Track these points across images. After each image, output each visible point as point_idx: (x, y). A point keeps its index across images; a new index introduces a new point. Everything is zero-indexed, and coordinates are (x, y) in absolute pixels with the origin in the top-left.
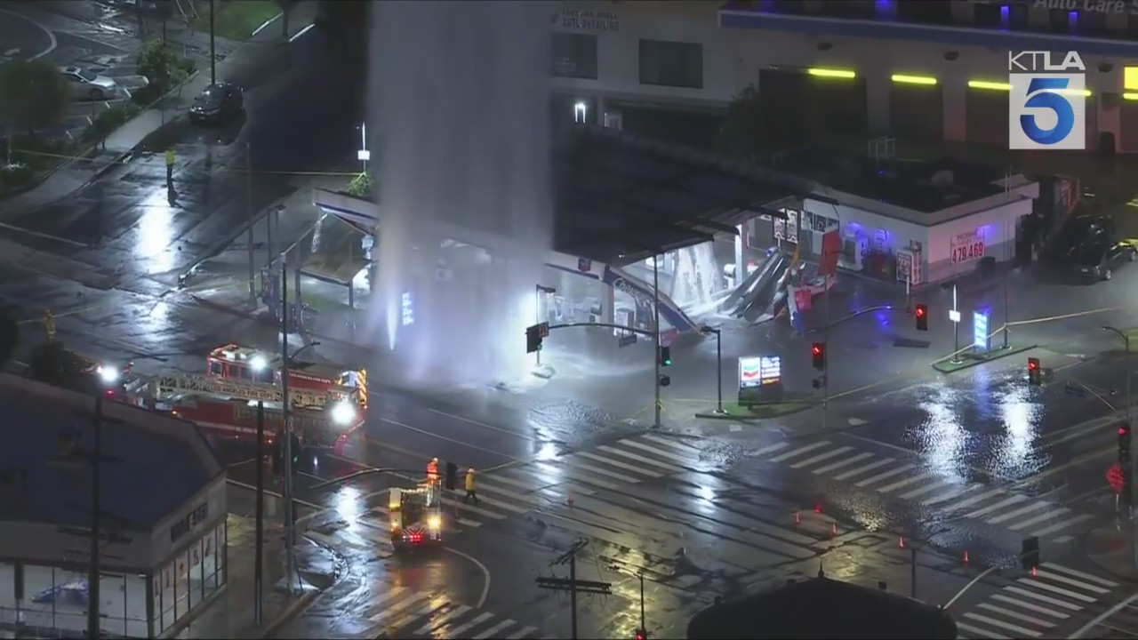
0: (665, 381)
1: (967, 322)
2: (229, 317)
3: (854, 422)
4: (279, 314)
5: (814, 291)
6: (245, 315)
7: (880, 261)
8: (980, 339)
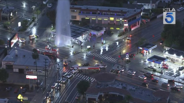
0: (82, 49)
1: (103, 41)
2: (45, 42)
3: (96, 51)
4: (49, 42)
5: (90, 38)
6: (46, 42)
7: (94, 35)
8: (104, 43)
